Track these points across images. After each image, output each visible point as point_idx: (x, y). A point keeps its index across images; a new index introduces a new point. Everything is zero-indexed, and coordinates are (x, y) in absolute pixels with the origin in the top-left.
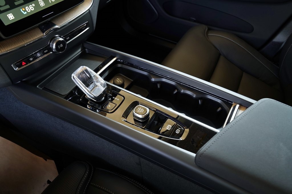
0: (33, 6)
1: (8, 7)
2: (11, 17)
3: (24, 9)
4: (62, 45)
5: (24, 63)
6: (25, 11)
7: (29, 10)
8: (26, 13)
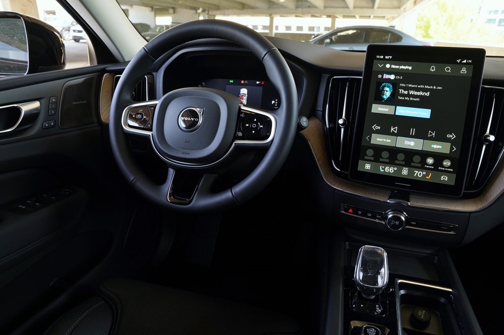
0: (394, 169)
1: (372, 158)
2: (368, 166)
3: (383, 167)
4: (397, 223)
5: (351, 211)
6: (384, 169)
7: (387, 170)
8: (383, 171)
